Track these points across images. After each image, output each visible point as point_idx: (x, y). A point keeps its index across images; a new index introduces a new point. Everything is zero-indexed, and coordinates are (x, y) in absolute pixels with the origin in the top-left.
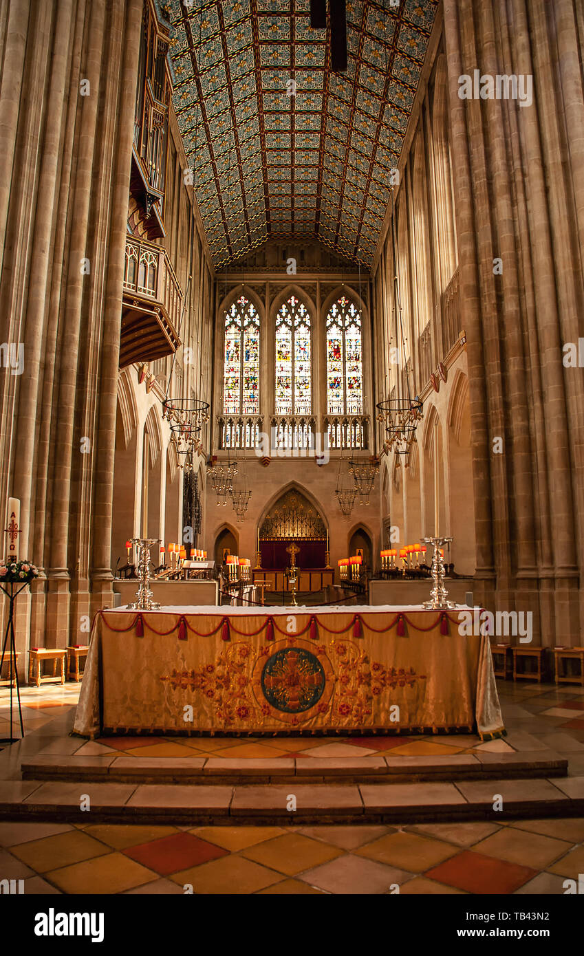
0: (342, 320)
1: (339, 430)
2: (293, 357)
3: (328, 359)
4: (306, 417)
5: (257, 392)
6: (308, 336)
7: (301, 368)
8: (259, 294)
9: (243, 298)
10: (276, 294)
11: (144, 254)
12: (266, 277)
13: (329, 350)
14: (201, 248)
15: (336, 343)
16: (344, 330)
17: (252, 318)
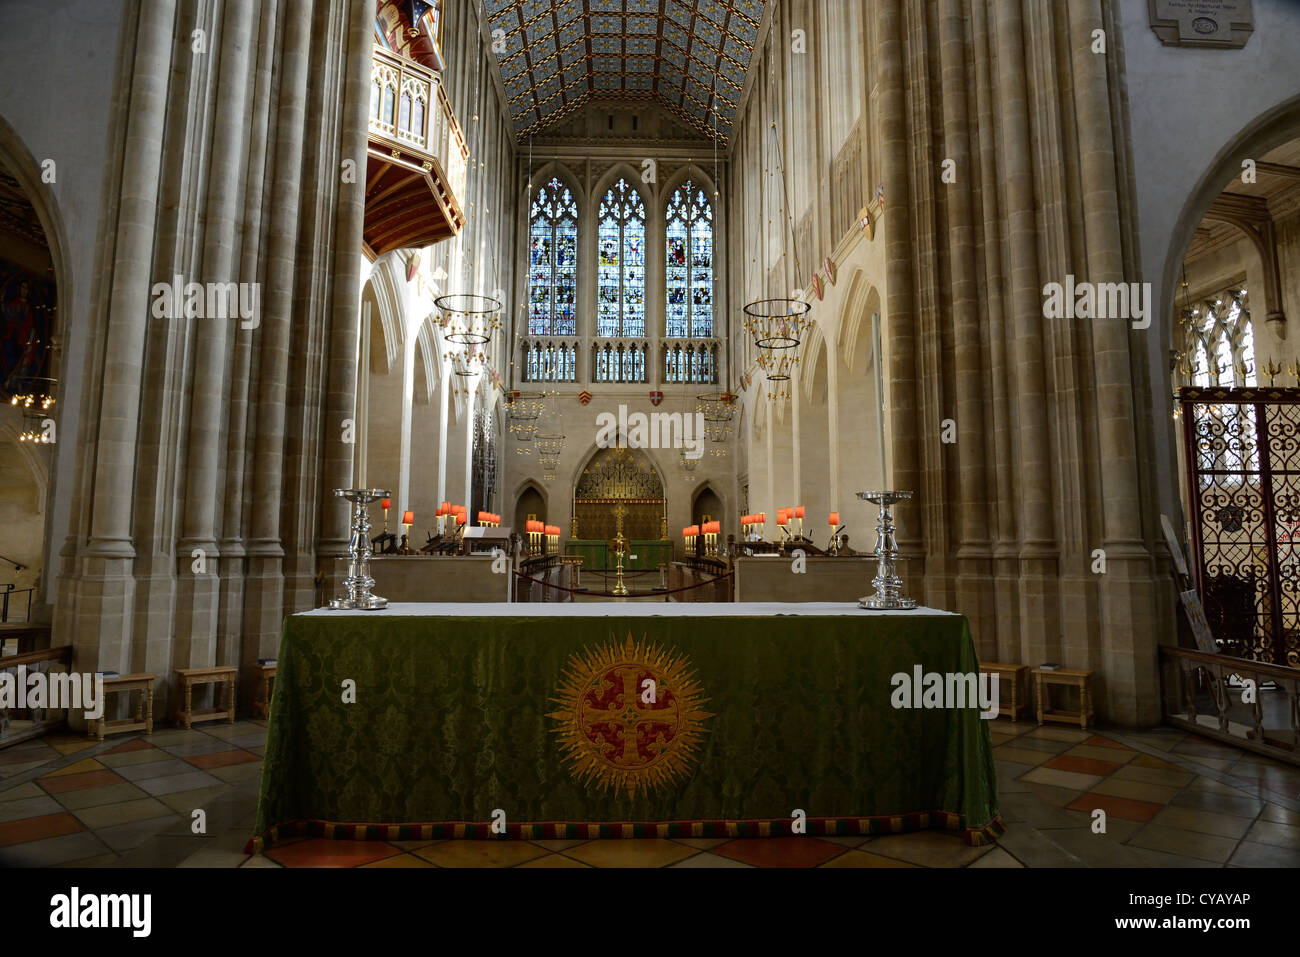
0: (687, 211)
1: (681, 359)
2: (622, 260)
3: (668, 264)
4: (638, 340)
5: (573, 307)
6: (642, 234)
7: (632, 276)
8: (577, 174)
9: (555, 179)
10: (600, 175)
11: (408, 82)
12: (586, 152)
13: (669, 251)
14: (497, 106)
15: (679, 242)
16: (689, 225)
17: (567, 207)
